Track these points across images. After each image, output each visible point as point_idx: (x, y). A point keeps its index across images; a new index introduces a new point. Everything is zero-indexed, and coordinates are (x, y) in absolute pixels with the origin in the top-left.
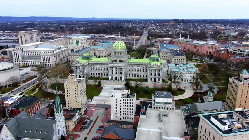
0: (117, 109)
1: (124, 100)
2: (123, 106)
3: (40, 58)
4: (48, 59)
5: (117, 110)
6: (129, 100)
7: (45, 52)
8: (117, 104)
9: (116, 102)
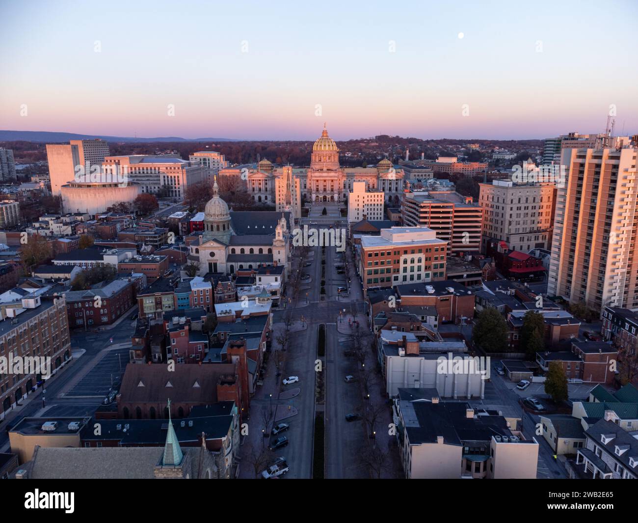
0: (358, 210)
1: (370, 196)
2: (368, 206)
3: (159, 180)
4: (175, 181)
5: (358, 213)
6: (376, 196)
7: (167, 168)
8: (358, 203)
9: (357, 200)
